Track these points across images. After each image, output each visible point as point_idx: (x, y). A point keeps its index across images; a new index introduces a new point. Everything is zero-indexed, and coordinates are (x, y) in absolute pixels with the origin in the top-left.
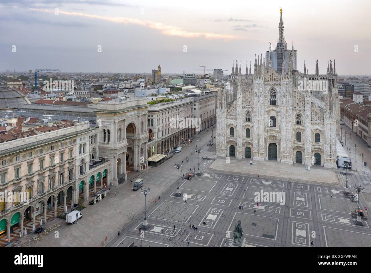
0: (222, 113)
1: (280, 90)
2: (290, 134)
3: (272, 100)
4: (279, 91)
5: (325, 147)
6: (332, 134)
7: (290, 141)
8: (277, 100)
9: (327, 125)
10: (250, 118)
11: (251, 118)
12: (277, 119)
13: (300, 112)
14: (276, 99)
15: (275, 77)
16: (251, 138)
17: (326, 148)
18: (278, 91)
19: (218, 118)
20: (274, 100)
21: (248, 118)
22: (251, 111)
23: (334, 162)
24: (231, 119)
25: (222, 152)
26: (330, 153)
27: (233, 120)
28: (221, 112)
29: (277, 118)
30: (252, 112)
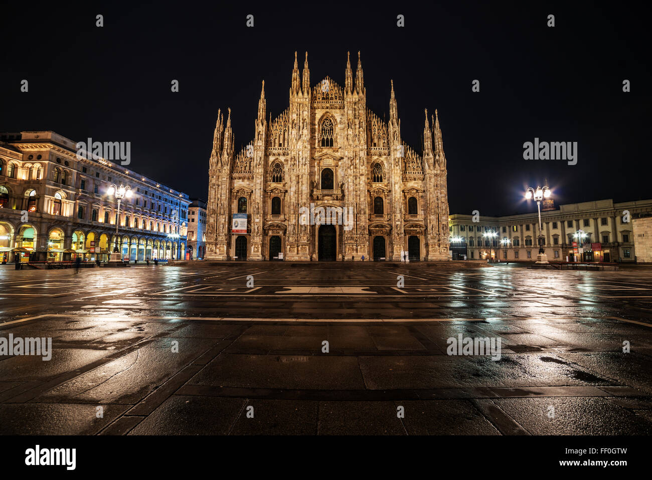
0: (222, 165)
1: (341, 118)
2: (362, 199)
3: (325, 138)
4: (340, 120)
5: (429, 221)
6: (441, 193)
7: (362, 212)
8: (337, 137)
9: (430, 178)
10: (280, 176)
11: (282, 175)
12: (336, 175)
13: (380, 158)
14: (335, 135)
15: (332, 95)
16: (282, 217)
17: (430, 223)
18: (338, 120)
19: (213, 177)
20: (329, 138)
21: (277, 176)
22: (283, 161)
23: (445, 250)
24: (241, 180)
25: (218, 250)
26: (438, 233)
27: (246, 180)
28: (220, 165)
29: (336, 171)
30: (285, 163)
